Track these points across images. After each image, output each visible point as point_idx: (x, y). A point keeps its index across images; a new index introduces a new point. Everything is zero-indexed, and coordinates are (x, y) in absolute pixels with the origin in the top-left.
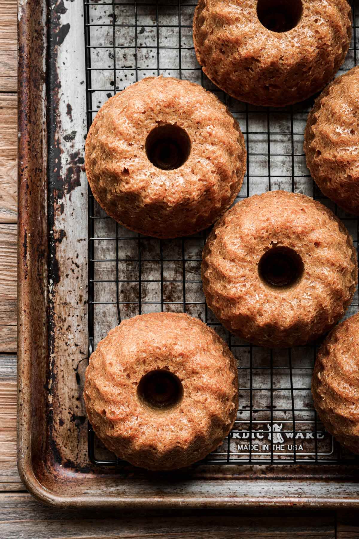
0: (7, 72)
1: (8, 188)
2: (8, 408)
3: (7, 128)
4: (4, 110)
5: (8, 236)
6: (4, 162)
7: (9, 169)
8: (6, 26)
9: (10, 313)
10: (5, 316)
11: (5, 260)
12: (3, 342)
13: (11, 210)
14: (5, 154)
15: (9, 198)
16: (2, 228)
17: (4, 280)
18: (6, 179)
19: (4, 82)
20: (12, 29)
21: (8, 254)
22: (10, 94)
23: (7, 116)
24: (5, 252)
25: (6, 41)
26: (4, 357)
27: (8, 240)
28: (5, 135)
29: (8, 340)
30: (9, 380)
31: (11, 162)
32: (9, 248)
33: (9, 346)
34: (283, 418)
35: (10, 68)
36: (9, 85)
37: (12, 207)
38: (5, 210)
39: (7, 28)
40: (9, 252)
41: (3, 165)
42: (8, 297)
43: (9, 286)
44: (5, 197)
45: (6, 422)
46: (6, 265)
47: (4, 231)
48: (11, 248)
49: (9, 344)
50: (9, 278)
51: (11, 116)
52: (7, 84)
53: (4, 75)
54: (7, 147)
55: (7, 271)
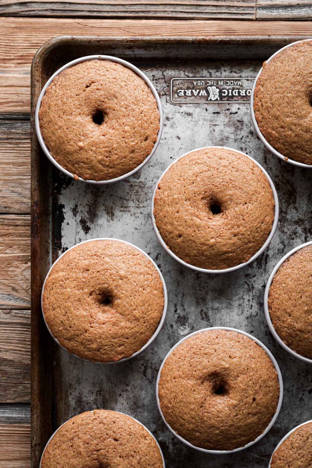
0: (21, 200)
1: (22, 284)
2: (23, 443)
3: (21, 240)
4: (19, 227)
5: (23, 319)
6: (19, 265)
7: (23, 271)
8: (20, 166)
9: (24, 374)
10: (21, 377)
11: (21, 337)
12: (19, 396)
13: (24, 299)
14: (20, 259)
15: (23, 291)
16: (18, 313)
17: (19, 350)
18: (21, 277)
19: (18, 207)
20: (24, 169)
21: (23, 332)
22: (23, 215)
23: (21, 231)
24: (20, 331)
25: (20, 177)
26: (20, 406)
27: (22, 321)
28: (20, 245)
29: (22, 394)
30: (24, 423)
31: (24, 265)
32: (22, 328)
33: (24, 399)
34: (208, 105)
35: (23, 196)
36: (22, 209)
37: (25, 298)
38: (19, 300)
39: (21, 167)
40: (23, 331)
41: (18, 267)
42: (22, 363)
43: (23, 355)
44: (20, 291)
45: (22, 453)
46: (21, 340)
47: (19, 315)
48: (24, 328)
49: (24, 397)
50: (23, 349)
51: (24, 231)
52: (21, 208)
53: (19, 202)
54: (21, 254)
55: (22, 344)
